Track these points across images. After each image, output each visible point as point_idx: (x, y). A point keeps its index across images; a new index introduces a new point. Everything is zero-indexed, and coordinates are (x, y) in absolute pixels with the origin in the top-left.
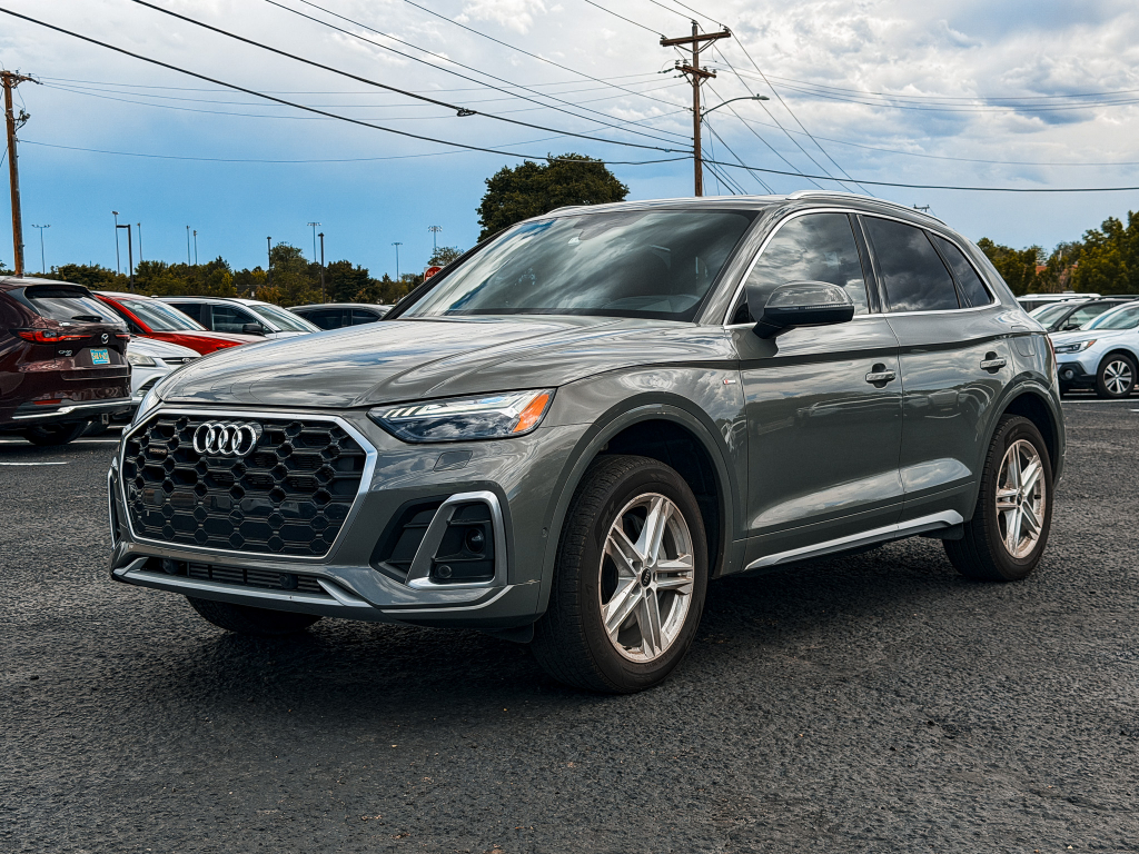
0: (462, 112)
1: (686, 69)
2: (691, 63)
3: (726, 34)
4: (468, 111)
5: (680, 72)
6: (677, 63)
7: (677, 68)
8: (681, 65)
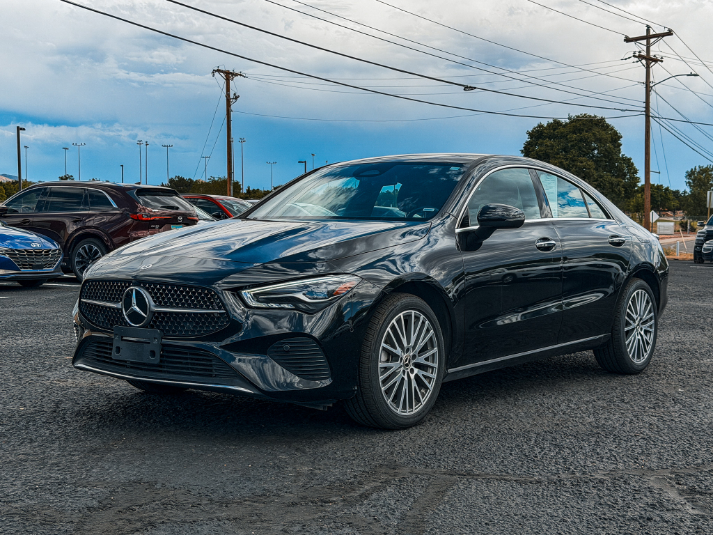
0: (467, 88)
1: (640, 57)
2: (644, 53)
3: (670, 33)
4: (471, 87)
5: (637, 59)
6: (634, 53)
7: (634, 56)
8: (637, 54)
